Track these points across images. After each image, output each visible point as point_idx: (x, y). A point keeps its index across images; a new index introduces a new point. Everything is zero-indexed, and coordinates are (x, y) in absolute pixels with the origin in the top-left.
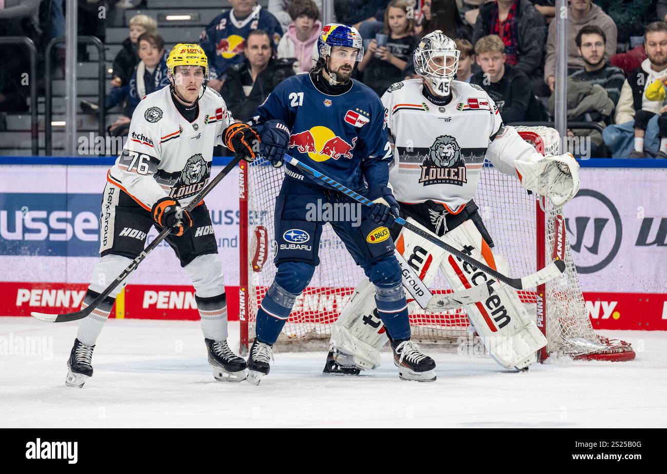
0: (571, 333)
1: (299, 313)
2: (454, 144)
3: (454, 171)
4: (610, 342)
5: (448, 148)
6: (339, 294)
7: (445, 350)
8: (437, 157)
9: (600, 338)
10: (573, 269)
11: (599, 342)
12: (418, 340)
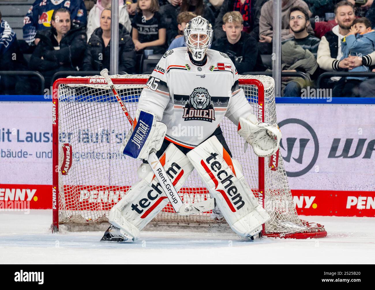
0: (282, 218)
1: (93, 203)
2: (206, 93)
3: (206, 112)
4: (309, 225)
5: (202, 96)
6: (122, 191)
7: (195, 230)
8: (194, 102)
9: (303, 222)
10: (285, 174)
11: (302, 224)
12: (176, 223)
